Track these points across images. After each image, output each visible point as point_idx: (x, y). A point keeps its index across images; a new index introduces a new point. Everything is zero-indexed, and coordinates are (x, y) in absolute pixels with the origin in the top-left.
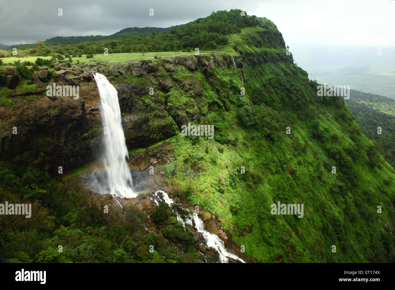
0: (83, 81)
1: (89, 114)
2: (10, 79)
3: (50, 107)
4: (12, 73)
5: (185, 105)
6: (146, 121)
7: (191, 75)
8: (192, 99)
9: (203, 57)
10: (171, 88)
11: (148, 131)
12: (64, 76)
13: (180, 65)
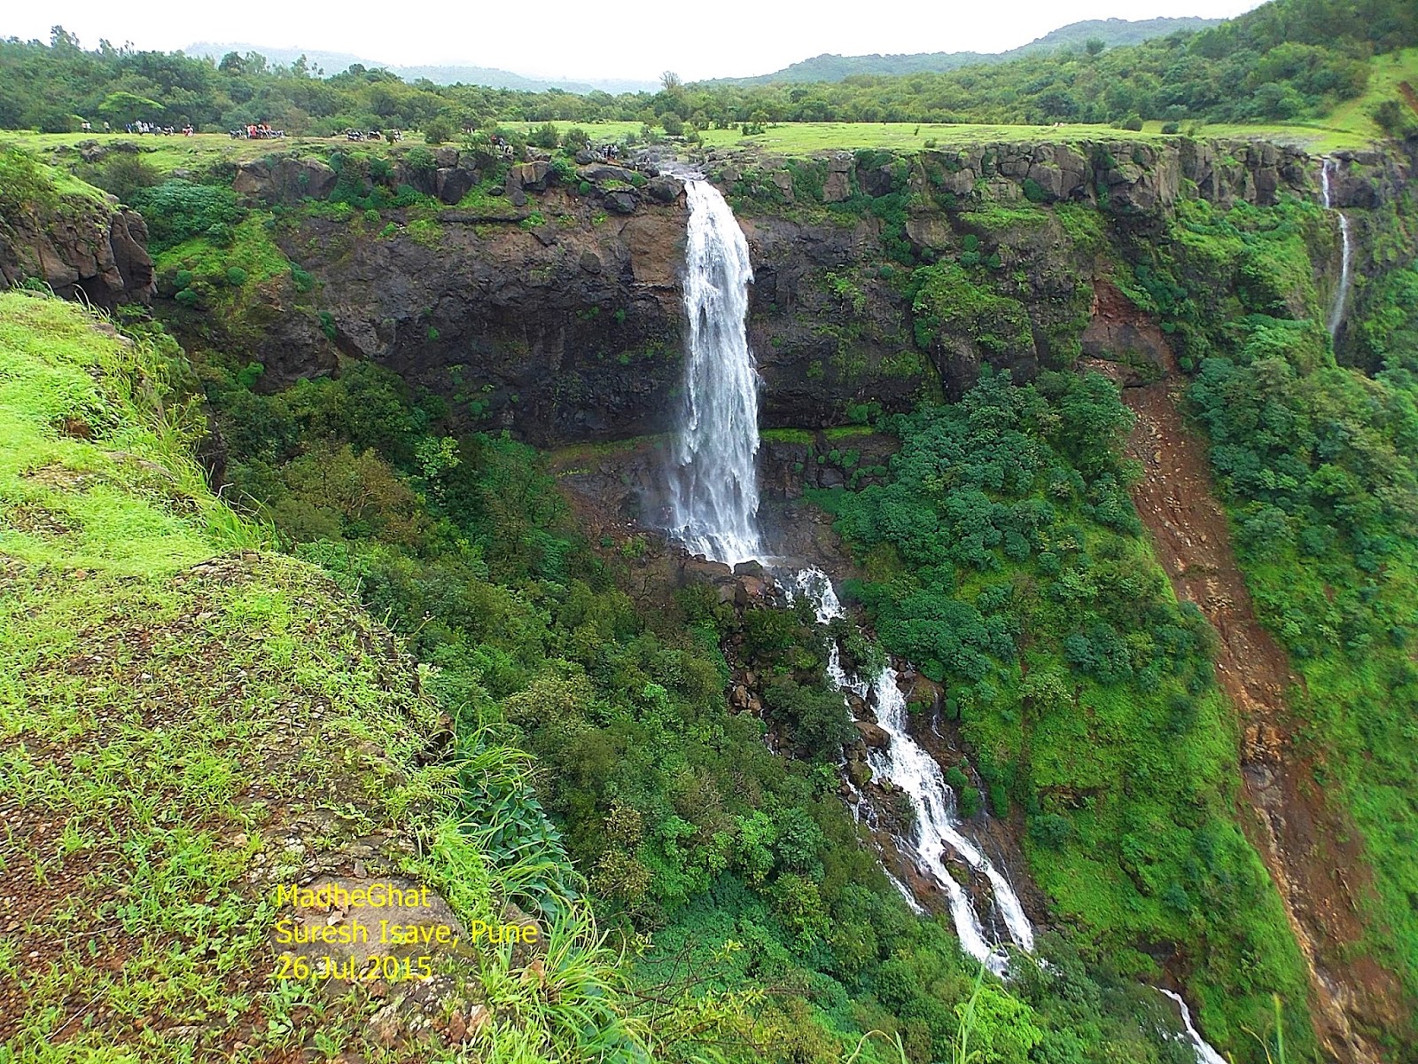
0: (649, 203)
1: (644, 299)
2: (445, 178)
3: (529, 263)
4: (452, 163)
5: (980, 319)
6: (827, 349)
7: (1035, 215)
8: (1016, 305)
9: (1116, 150)
10: (939, 252)
11: (826, 383)
12: (593, 183)
13: (1005, 175)
